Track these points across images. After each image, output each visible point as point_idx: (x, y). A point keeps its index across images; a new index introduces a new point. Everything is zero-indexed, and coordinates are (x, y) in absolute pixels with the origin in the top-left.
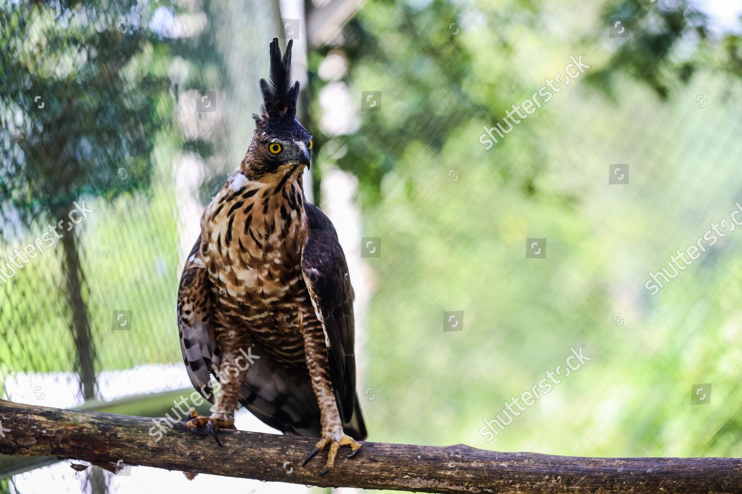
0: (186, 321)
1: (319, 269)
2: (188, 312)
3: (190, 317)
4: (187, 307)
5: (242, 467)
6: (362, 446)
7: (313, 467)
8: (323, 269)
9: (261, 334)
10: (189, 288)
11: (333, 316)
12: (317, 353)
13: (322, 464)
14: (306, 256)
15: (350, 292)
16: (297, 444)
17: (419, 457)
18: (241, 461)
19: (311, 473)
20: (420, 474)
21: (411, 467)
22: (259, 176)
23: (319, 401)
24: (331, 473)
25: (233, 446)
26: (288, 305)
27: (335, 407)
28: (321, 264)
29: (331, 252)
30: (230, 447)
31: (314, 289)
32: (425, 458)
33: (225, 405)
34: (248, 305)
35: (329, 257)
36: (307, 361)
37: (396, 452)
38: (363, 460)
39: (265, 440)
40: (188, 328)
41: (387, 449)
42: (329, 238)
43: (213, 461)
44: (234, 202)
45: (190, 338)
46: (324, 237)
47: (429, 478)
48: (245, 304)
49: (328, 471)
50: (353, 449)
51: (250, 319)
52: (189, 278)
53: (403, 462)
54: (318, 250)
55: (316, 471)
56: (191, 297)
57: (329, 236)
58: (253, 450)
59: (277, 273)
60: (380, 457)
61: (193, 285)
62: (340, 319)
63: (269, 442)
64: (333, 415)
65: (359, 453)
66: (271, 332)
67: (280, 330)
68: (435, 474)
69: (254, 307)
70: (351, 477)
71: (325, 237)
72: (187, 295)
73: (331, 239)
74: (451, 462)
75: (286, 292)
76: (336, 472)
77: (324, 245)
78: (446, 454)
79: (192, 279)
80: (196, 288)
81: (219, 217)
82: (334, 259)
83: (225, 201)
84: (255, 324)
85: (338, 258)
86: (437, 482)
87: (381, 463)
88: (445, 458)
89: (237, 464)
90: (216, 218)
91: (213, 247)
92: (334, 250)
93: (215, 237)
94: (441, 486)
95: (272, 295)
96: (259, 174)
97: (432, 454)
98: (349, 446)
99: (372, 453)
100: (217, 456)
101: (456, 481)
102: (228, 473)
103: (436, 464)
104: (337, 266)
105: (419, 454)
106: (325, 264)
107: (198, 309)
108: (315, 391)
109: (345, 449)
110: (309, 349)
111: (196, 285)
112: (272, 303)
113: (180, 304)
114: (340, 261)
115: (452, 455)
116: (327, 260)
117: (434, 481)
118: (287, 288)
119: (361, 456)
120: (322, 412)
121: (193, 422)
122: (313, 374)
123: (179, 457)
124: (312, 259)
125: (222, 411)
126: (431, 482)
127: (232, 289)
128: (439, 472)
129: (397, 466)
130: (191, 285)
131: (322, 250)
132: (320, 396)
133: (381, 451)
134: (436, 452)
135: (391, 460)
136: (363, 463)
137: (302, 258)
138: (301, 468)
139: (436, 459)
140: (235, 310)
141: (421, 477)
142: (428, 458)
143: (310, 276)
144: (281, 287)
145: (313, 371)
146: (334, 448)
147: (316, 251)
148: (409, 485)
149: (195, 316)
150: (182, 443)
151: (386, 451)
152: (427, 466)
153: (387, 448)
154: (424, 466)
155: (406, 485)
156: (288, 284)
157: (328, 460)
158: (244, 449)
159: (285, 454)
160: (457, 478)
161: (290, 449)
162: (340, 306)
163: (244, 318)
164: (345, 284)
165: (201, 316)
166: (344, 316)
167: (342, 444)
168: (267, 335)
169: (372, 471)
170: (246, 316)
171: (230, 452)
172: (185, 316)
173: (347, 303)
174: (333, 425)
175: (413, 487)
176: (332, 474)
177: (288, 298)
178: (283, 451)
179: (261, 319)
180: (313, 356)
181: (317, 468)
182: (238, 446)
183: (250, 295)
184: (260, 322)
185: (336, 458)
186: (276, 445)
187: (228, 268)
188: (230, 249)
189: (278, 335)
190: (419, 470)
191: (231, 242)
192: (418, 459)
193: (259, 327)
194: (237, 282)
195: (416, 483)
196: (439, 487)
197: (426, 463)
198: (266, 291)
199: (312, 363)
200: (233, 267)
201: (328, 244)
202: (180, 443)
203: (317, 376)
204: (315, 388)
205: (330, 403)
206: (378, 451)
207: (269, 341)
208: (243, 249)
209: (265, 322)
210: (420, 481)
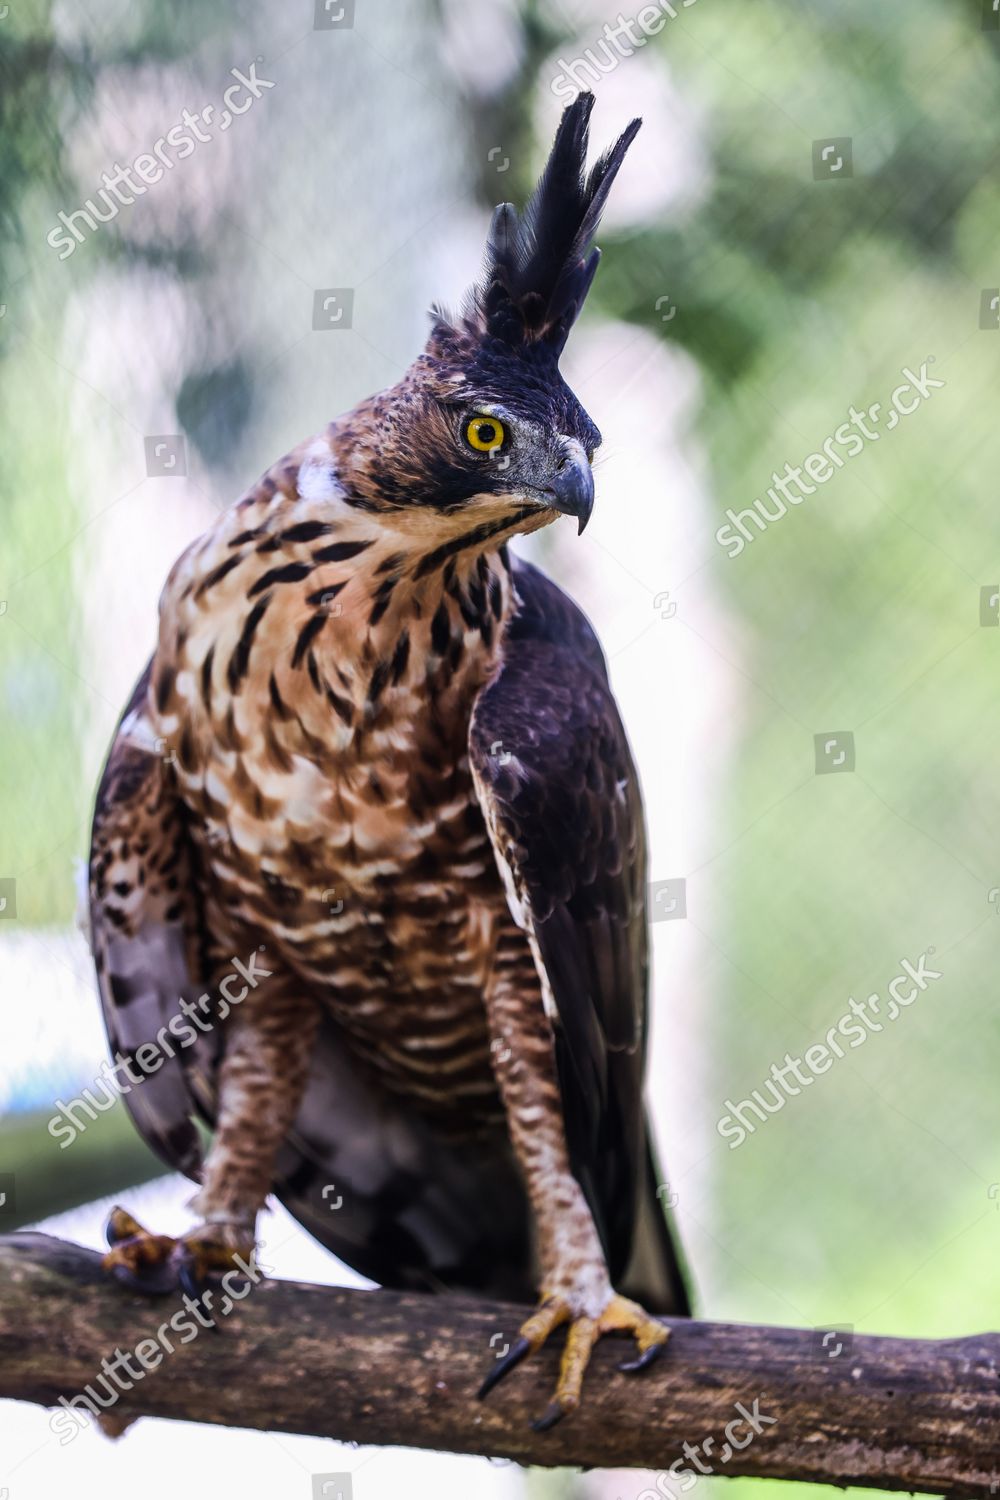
0: (118, 917)
1: (524, 756)
2: (123, 889)
3: (130, 904)
4: (119, 872)
5: (282, 1399)
6: (670, 1336)
7: (513, 1402)
8: (537, 759)
9: (334, 991)
10: (130, 808)
11: (566, 912)
12: (528, 1032)
13: (540, 1393)
14: (486, 716)
15: (633, 844)
16: (461, 1326)
17: (857, 1373)
18: (278, 1380)
19: (505, 1422)
20: (858, 1429)
21: (830, 1407)
22: (389, 504)
23: (533, 1186)
24: (571, 1421)
25: (252, 1329)
26: (430, 890)
27: (581, 1207)
28: (532, 743)
29: (570, 711)
30: (242, 1335)
31: (506, 822)
32: (876, 1378)
33: (230, 1194)
34: (295, 883)
35: (563, 724)
36: (492, 1056)
37: (777, 1355)
38: (675, 1379)
39: (358, 1310)
40: (122, 939)
41: (753, 1346)
42: (570, 667)
43: (185, 1380)
44: (279, 559)
45: (128, 971)
46: (553, 664)
47: (889, 1443)
48: (286, 882)
49: (563, 1415)
50: (644, 1344)
51: (298, 935)
52: (129, 778)
53: (804, 1390)
54: (527, 700)
55: (521, 1414)
56: (135, 840)
57: (573, 662)
58: (315, 1342)
59: (397, 781)
60: (730, 1373)
61: (142, 800)
62: (590, 923)
63: (369, 1318)
64: (577, 1231)
65: (661, 1359)
66: (368, 984)
67: (399, 977)
68: (909, 1429)
69: (315, 894)
70: (634, 1437)
71: (557, 663)
72: (120, 831)
73: (577, 670)
74: (964, 1391)
75: (424, 843)
76: (586, 1417)
77: (549, 687)
78: (944, 1364)
79: (138, 782)
80: (151, 812)
81: (220, 593)
82: (580, 731)
83: (250, 547)
84: (314, 956)
85: (595, 731)
86: (917, 1459)
87: (732, 1392)
88: (943, 1380)
89: (267, 1390)
90: (211, 595)
91: (187, 685)
92: (584, 704)
93: (196, 653)
94: (929, 1469)
95: (381, 853)
96: (390, 499)
97: (899, 1363)
98: (628, 1334)
99: (702, 1359)
100: (199, 1364)
101: (979, 1456)
102: (233, 1418)
103: (913, 1397)
104: (588, 754)
105: (856, 1365)
106: (548, 744)
107: (154, 879)
108: (520, 1154)
109: (614, 1341)
110: (501, 1018)
111: (152, 800)
112: (380, 881)
113: (98, 860)
114: (603, 741)
115: (966, 1369)
116: (556, 731)
117: (905, 1453)
118: (427, 830)
119: (669, 1368)
120: (543, 1221)
121: (125, 1251)
122: (514, 1098)
123: (76, 1364)
124: (502, 726)
125: (222, 1215)
126: (896, 1456)
127: (247, 827)
128: (922, 1425)
129: (784, 1401)
130: (135, 800)
131: (542, 699)
132: (536, 1169)
133: (734, 1351)
134: (911, 1358)
135: (766, 1381)
136: (673, 1390)
137: (473, 722)
138: (474, 1406)
139: (913, 1381)
140: (252, 899)
141: (863, 1439)
142: (888, 1375)
143: (495, 777)
144: (411, 826)
145: (514, 1089)
146: (581, 1341)
147: (520, 702)
148: (826, 1464)
149: (144, 903)
150: (89, 1320)
151: (751, 1353)
152: (882, 1403)
153: (752, 1340)
154: (872, 1403)
155: (816, 1464)
156: (434, 816)
157: (562, 1379)
158: (288, 1341)
159: (423, 1359)
160: (985, 1445)
161: (436, 1343)
162: (592, 879)
163: (279, 930)
164: (614, 813)
165: (163, 903)
166: (604, 915)
167: (609, 1324)
168: (353, 994)
169: (703, 1417)
170: (290, 923)
171: (243, 1348)
172: (113, 900)
173: (620, 875)
174: (577, 1265)
175: (839, 1473)
176: (575, 1426)
177: (429, 864)
178: (415, 1348)
179: (334, 937)
180: (514, 1042)
181: (527, 1404)
182: (268, 1331)
183: (302, 853)
184: (328, 949)
185: (588, 1373)
186: (391, 1329)
187: (230, 759)
188: (241, 703)
189: (392, 997)
190: (857, 1417)
191: (246, 683)
192: (852, 1381)
193: (328, 965)
194: (261, 807)
195: (849, 1458)
196: (924, 1472)
197: (879, 1394)
198: (364, 840)
199: (511, 1063)
200: (246, 758)
201: (565, 684)
202: (81, 1320)
203: (528, 1105)
204: (522, 1144)
205: (564, 1194)
206: (722, 1352)
207: (362, 1017)
208: (279, 709)
209: (347, 947)
210: (859, 1454)
